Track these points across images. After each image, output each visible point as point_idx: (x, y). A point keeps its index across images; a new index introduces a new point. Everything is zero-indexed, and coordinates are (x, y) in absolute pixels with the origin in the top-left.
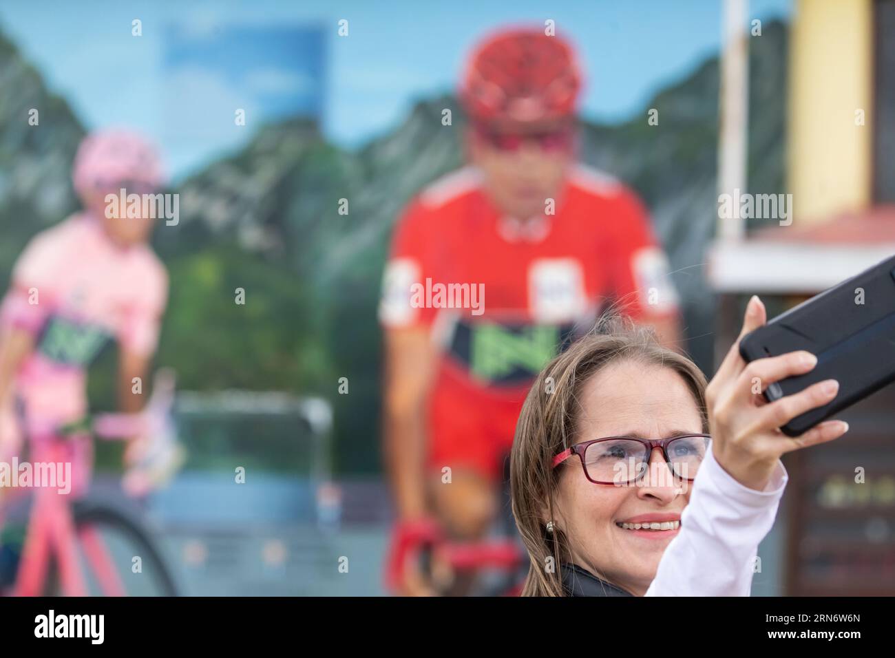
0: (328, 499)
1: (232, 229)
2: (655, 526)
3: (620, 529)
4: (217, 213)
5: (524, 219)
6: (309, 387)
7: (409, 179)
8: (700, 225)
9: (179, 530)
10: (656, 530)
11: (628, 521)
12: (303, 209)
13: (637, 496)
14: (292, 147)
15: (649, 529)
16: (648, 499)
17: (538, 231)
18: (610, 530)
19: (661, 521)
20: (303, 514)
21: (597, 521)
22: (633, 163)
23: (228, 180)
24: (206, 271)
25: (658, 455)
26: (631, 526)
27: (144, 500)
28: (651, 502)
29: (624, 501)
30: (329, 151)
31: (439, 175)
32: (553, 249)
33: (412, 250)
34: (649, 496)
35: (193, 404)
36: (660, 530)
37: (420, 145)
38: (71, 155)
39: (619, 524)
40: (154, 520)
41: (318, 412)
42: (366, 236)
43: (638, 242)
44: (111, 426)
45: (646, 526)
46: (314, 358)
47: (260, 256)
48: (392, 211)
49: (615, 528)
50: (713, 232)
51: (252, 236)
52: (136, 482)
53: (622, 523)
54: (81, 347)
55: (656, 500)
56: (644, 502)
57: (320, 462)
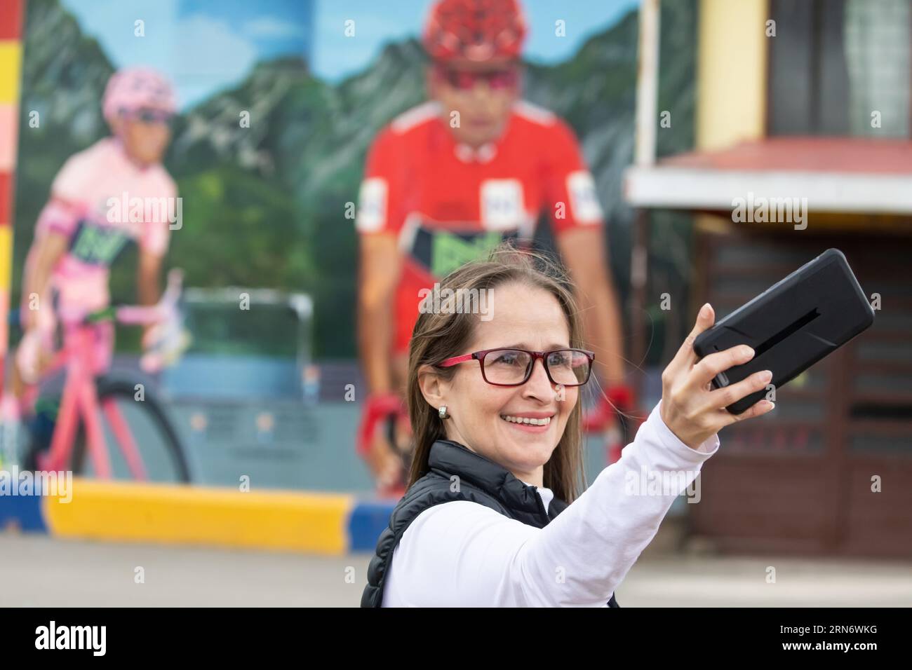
0: (310, 378)
1: (234, 148)
2: (533, 421)
3: (503, 421)
4: (221, 138)
5: (476, 146)
6: (295, 284)
7: (379, 111)
8: (622, 152)
9: (185, 402)
10: (534, 425)
11: (512, 415)
12: (293, 133)
13: (522, 397)
14: (283, 82)
15: (529, 424)
16: (531, 399)
17: (487, 154)
18: (496, 421)
19: (539, 417)
20: (289, 389)
21: (486, 413)
22: (567, 99)
23: (230, 109)
24: (211, 186)
25: (539, 365)
26: (514, 419)
27: (157, 376)
28: (533, 402)
29: (511, 399)
30: (316, 84)
31: (405, 108)
32: (499, 170)
33: (381, 171)
34: (532, 397)
35: (197, 296)
36: (537, 425)
37: (390, 82)
38: (101, 90)
39: (503, 417)
40: (166, 393)
41: (303, 304)
42: (345, 157)
43: (573, 165)
44: (130, 314)
45: (526, 420)
46: (300, 260)
47: (256, 172)
48: (365, 136)
49: (500, 420)
50: (631, 160)
51: (249, 157)
52: (150, 362)
53: (506, 416)
54: (106, 249)
55: (536, 401)
56: (526, 401)
57: (305, 348)
